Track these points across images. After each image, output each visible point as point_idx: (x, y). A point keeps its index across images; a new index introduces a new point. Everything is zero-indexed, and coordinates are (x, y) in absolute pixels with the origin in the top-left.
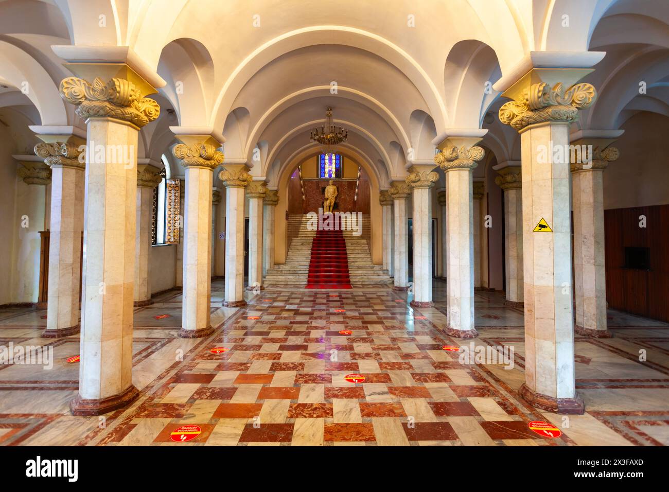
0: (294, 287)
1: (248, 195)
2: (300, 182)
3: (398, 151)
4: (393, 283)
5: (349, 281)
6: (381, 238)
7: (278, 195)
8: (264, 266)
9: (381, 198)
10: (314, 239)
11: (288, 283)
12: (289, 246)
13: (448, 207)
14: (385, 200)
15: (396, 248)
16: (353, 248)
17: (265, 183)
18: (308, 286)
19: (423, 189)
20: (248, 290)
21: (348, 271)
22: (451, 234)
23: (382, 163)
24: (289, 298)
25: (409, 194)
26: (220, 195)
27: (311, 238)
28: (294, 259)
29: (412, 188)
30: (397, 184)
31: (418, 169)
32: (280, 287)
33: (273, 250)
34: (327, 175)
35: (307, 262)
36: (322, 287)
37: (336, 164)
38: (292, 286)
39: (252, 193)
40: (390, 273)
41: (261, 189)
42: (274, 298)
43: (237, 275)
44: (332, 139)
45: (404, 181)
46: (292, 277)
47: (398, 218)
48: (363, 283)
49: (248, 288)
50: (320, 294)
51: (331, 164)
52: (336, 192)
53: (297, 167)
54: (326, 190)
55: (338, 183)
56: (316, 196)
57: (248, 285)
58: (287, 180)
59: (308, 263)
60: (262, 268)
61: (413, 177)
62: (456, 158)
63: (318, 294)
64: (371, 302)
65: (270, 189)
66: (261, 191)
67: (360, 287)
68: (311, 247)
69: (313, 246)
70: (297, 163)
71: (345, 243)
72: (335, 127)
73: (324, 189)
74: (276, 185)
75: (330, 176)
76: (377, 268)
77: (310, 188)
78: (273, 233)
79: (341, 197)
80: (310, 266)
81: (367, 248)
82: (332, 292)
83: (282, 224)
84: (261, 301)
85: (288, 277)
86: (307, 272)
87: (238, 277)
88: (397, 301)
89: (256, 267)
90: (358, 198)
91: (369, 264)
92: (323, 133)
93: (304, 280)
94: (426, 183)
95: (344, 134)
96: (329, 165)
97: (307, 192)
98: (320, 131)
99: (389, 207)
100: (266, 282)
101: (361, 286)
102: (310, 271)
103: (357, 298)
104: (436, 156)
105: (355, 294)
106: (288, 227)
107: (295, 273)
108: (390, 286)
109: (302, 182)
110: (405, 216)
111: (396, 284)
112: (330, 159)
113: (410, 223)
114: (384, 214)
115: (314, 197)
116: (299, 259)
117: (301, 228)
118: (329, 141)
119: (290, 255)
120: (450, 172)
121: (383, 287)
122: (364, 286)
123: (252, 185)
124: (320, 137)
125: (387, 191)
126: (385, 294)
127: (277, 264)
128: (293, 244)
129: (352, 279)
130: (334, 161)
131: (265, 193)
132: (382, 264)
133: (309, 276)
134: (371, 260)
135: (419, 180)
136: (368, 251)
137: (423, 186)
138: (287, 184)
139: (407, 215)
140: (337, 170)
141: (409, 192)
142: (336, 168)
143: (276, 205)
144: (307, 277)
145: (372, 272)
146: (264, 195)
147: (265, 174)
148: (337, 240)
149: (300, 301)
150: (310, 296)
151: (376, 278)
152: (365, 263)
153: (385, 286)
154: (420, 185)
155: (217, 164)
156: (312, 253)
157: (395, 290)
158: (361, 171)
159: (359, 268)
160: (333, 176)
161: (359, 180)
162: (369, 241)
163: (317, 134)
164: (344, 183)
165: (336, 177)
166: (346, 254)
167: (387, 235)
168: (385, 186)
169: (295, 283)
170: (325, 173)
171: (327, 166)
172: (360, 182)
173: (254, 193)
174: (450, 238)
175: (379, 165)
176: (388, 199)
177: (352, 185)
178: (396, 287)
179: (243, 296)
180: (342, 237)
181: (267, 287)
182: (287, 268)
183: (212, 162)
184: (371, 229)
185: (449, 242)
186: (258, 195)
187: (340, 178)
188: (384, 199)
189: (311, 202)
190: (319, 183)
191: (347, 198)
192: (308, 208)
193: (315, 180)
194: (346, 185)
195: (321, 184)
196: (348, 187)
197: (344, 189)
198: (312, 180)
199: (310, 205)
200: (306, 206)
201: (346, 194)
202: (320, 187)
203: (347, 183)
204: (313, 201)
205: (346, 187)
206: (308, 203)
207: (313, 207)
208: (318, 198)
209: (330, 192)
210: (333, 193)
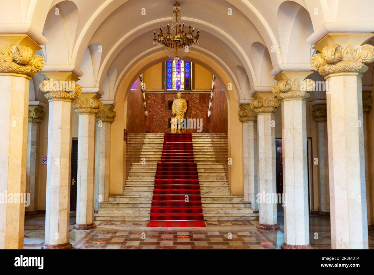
0: (133, 224)
1: (77, 111)
2: (142, 95)
3: (262, 55)
4: (257, 219)
5: (202, 217)
6: (241, 163)
7: (114, 110)
8: (96, 198)
9: (241, 113)
10: (158, 165)
11: (127, 219)
12: (127, 173)
13: (331, 123)
14: (246, 116)
15: (260, 175)
16: (206, 175)
17: (98, 96)
18: (151, 223)
19: (295, 101)
20: (75, 228)
21: (200, 204)
22: (334, 159)
23: (243, 70)
24: (126, 240)
25: (276, 108)
26: (44, 110)
27: (155, 163)
28: (134, 188)
29: (280, 101)
30: (261, 95)
31: (288, 76)
32: (116, 225)
33: (107, 178)
34: (174, 87)
35: (149, 192)
36: (169, 225)
37: (185, 73)
38: (131, 223)
39: (81, 108)
40: (253, 207)
41: (93, 103)
42: (108, 239)
43: (60, 211)
44: (179, 41)
45: (271, 92)
46: (131, 212)
47: (263, 137)
48: (220, 220)
49: (76, 226)
50: (166, 233)
51: (179, 73)
52: (186, 106)
53: (137, 76)
54: (173, 103)
55: (187, 96)
56: (162, 111)
57: (75, 223)
58: (125, 92)
59: (150, 194)
60: (93, 201)
61: (282, 86)
62: (340, 60)
63: (163, 233)
64: (231, 244)
65: (104, 102)
66: (93, 106)
67: (215, 225)
68: (155, 174)
69: (157, 173)
70: (137, 71)
71: (196, 169)
72: (183, 25)
73: (171, 103)
74: (112, 97)
75: (178, 87)
76: (237, 200)
77: (155, 102)
78: (108, 157)
79: (191, 113)
80: (154, 198)
81: (223, 174)
82: (181, 231)
83: (119, 145)
84: (91, 243)
85: (126, 212)
86: (150, 205)
87: (62, 213)
88: (263, 243)
89: (86, 199)
90: (212, 113)
91: (227, 195)
92: (169, 34)
93: (145, 214)
94: (298, 93)
95: (195, 34)
96: (177, 74)
97: (150, 106)
98: (165, 32)
99: (251, 124)
100: (97, 219)
101: (217, 223)
102: (153, 204)
103: (212, 240)
104: (313, 58)
105: (209, 233)
106: (127, 149)
107: (134, 206)
108: (254, 223)
109: (144, 94)
110: (272, 135)
111: (262, 221)
112: (178, 67)
113: (279, 144)
114: (245, 133)
115: (159, 112)
116: (139, 188)
117: (143, 150)
118: (177, 43)
119: (129, 184)
120: (332, 78)
121: (245, 225)
122: (220, 223)
123: (82, 98)
124: (165, 39)
125: (249, 104)
126: (247, 233)
127: (112, 195)
128: (133, 170)
129: (206, 215)
130: (183, 70)
131: (98, 108)
132: (243, 196)
133: (152, 211)
134: (229, 189)
135: (290, 90)
136: (225, 178)
137: (295, 97)
138: (125, 97)
139: (274, 133)
140: (187, 80)
141: (276, 105)
142: (185, 77)
143: (111, 122)
144: (149, 212)
145: (231, 206)
146: (97, 111)
147: (98, 85)
148: (187, 165)
149: (140, 243)
150: (153, 237)
151: (236, 214)
152: (221, 194)
153: (247, 223)
154: (291, 95)
155: (35, 70)
156: (156, 182)
157: (261, 228)
158: (216, 80)
159: (214, 200)
160: (182, 87)
161: (213, 91)
162: (226, 166)
163: (162, 35)
164: (195, 96)
165: (185, 89)
166: (198, 182)
167: (248, 158)
168: (245, 97)
169: (135, 220)
170: (171, 84)
171: (174, 75)
172: (215, 94)
173: (84, 108)
174: (334, 163)
175: (239, 73)
176: (250, 114)
177: (204, 97)
178: (261, 225)
179: (69, 237)
180: (193, 161)
181: (99, 225)
182: (124, 200)
183: (29, 68)
184: (229, 151)
185: (333, 168)
186: (89, 110)
187: (190, 89)
188: (245, 114)
189: (155, 119)
190: (165, 97)
191: (199, 114)
192: (152, 126)
193: (160, 92)
194: (198, 98)
195: (168, 97)
196: (200, 101)
197: (196, 102)
198: (156, 92)
199: (154, 123)
200: (149, 123)
201: (197, 109)
202: (166, 100)
203: (198, 96)
204: (157, 117)
205: (197, 101)
206: (152, 120)
207: (158, 125)
208: (164, 113)
209: (178, 106)
210: (182, 108)
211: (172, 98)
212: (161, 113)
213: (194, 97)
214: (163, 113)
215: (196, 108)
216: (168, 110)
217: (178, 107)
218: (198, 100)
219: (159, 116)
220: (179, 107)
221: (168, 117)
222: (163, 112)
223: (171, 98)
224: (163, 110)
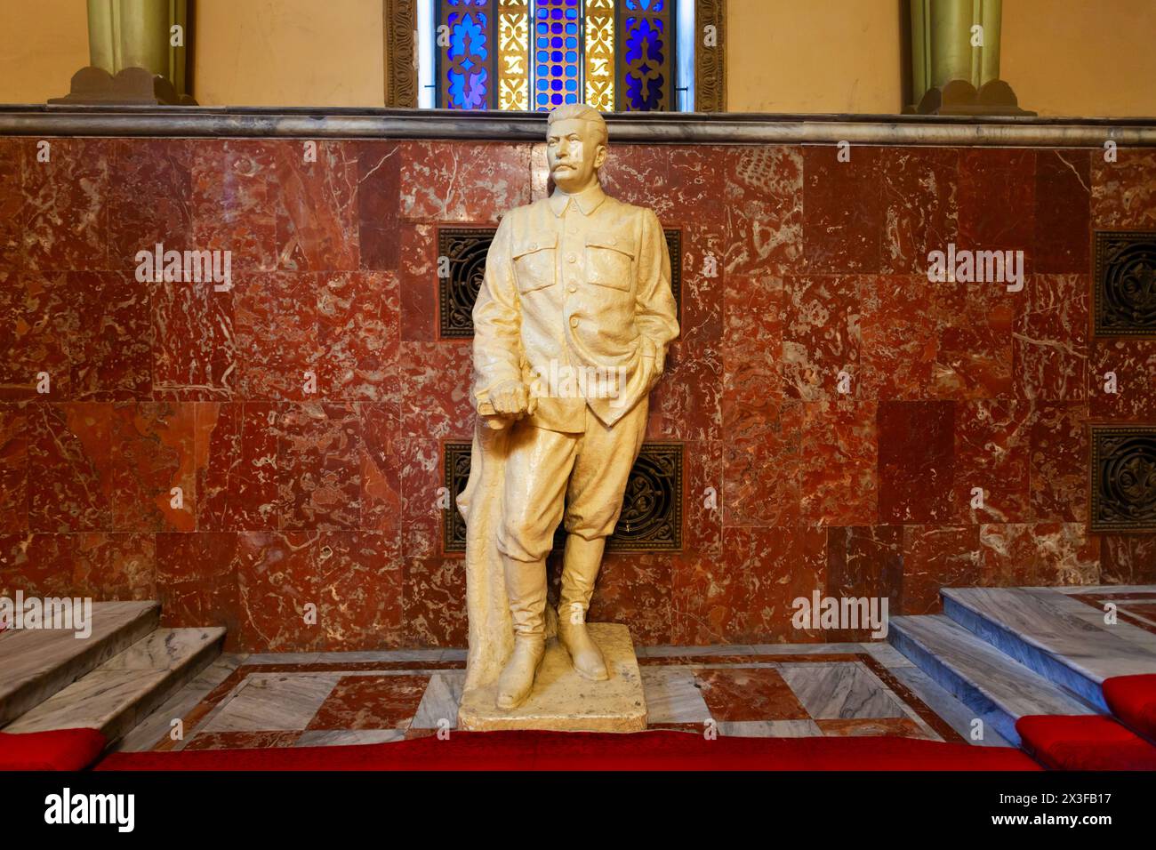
56: (366, 360)
73: (464, 258)
164: (752, 171)
189: (281, 447)
190: (397, 175)
191: (802, 389)
192: (252, 538)
193: (332, 124)
194: (789, 205)
195: (430, 181)
196: (813, 235)
197: (764, 252)
198: (286, 124)
199: (272, 495)
200: (215, 504)
201: (782, 330)
202: (410, 224)
203: (793, 173)
204: (307, 428)
205: (782, 235)
206: (247, 467)
207: (321, 518)
208: (387, 385)
209: (556, 291)
210: (615, 322)
211: (484, 193)
212: (357, 381)
213: (751, 193)
214: (377, 376)
215: (768, 318)
216: (442, 347)
217: (559, 307)
218: (796, 228)
219: (333, 414)
220: (571, 307)
221: (441, 430)
222: (375, 367)
223: (478, 198)
224: (372, 345)
